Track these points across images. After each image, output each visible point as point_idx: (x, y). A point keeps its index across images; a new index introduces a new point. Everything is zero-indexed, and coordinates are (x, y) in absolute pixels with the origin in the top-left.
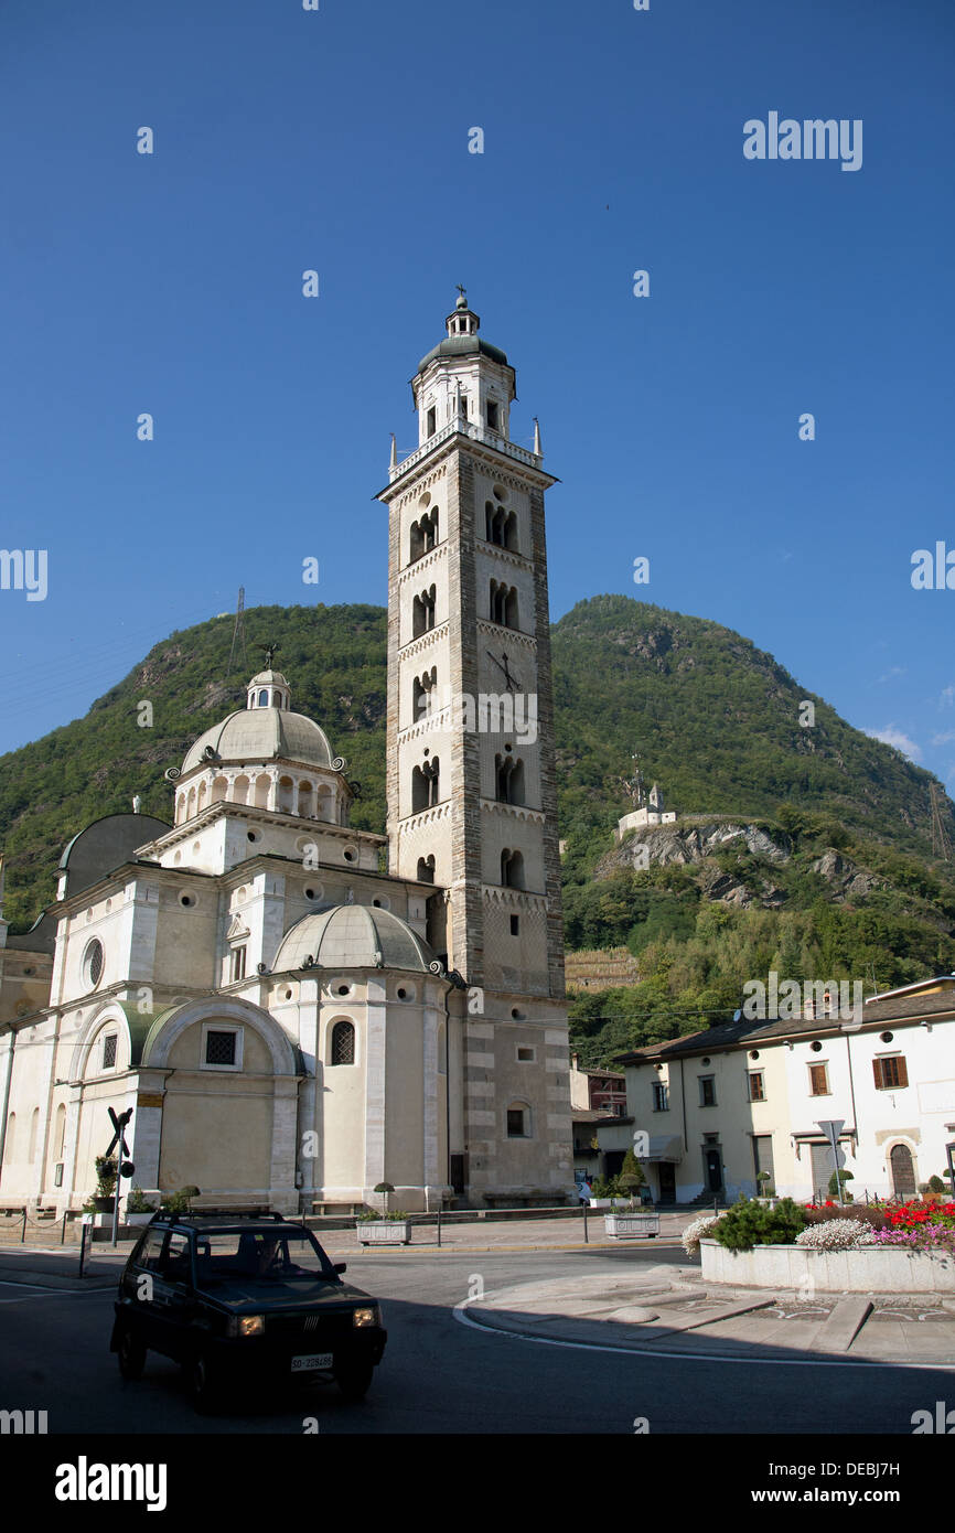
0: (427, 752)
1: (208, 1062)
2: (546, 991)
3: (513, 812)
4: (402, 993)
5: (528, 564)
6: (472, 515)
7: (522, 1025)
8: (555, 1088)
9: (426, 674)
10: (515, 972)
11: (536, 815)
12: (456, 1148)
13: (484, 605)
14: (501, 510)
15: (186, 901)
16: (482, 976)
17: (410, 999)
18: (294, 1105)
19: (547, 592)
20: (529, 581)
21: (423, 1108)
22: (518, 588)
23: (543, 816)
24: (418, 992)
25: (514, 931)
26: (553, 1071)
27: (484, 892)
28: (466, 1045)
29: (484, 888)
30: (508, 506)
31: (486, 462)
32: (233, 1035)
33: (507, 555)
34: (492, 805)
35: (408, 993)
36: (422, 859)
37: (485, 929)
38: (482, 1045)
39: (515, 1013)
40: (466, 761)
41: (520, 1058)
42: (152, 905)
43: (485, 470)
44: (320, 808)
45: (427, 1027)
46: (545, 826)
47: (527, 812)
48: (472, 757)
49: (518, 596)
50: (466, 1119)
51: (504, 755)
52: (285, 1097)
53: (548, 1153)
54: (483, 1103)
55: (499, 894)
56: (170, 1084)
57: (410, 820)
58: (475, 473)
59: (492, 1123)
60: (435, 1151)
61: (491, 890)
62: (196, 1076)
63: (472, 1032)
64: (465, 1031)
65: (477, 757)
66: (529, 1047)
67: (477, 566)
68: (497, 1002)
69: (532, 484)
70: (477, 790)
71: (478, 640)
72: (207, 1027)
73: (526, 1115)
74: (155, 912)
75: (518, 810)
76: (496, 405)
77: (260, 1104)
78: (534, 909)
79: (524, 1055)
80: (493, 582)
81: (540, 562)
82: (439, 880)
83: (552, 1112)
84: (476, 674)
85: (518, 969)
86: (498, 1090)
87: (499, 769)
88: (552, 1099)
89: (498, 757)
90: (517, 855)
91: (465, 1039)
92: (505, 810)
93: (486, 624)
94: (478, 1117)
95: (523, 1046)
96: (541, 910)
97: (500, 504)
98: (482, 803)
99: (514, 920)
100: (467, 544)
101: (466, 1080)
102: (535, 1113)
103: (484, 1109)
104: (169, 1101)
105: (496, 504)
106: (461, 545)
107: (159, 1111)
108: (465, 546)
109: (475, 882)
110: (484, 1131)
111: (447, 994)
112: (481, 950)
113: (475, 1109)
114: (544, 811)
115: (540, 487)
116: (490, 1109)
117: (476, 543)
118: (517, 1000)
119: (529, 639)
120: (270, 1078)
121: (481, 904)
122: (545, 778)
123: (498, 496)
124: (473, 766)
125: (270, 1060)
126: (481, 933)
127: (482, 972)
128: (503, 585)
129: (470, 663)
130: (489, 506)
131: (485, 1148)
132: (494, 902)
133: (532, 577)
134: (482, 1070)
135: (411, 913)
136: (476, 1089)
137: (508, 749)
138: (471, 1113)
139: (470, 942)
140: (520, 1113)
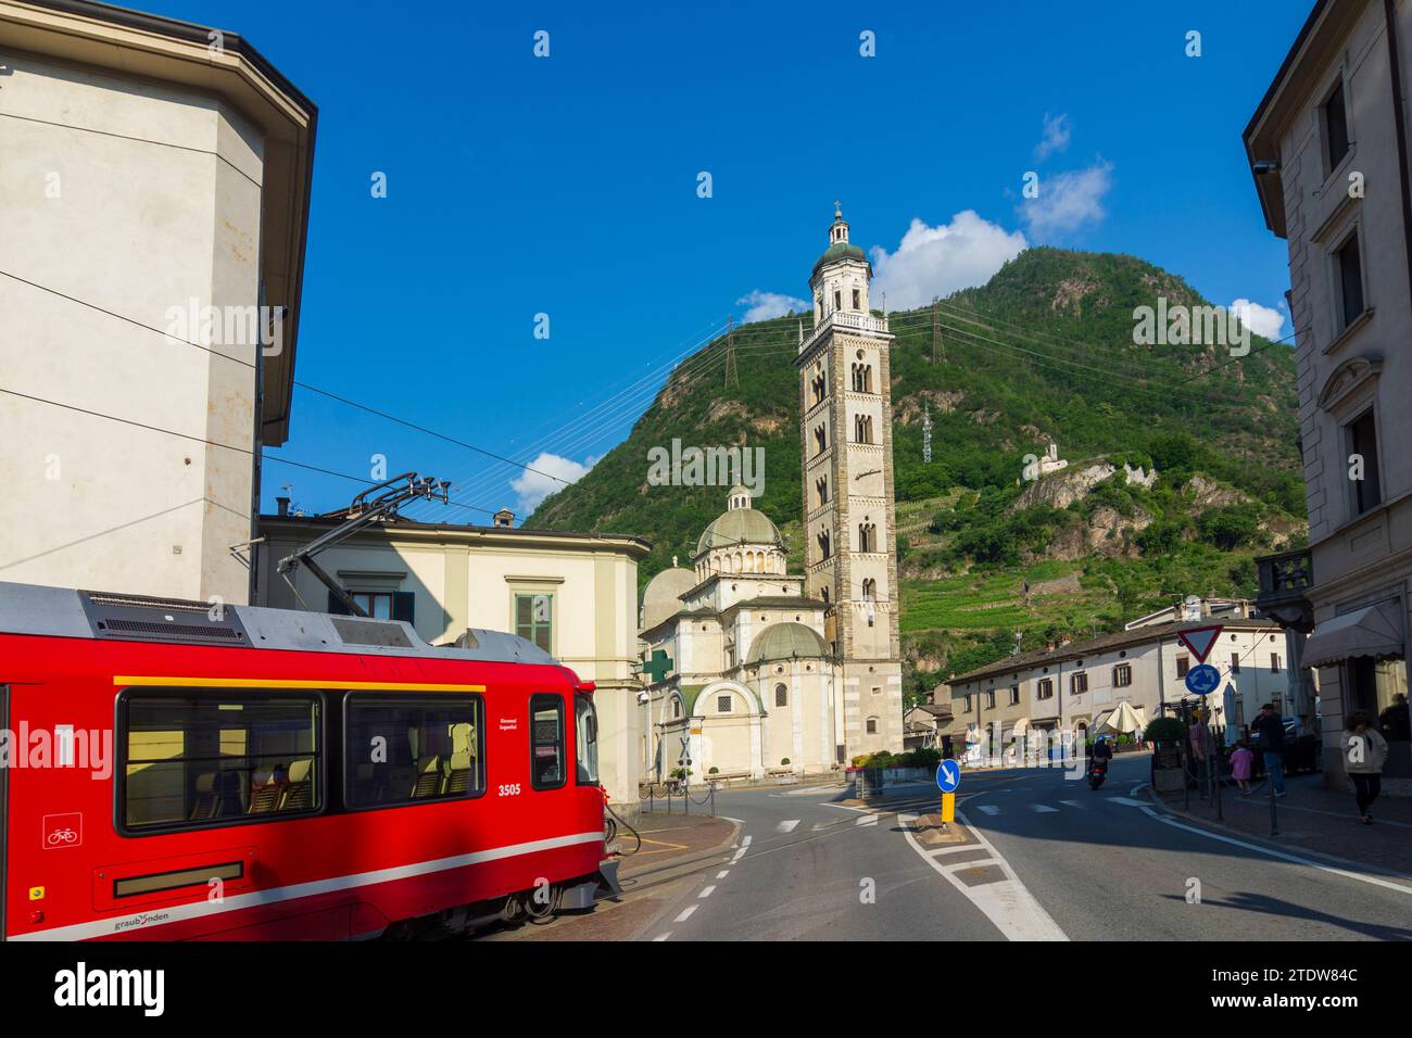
0: (823, 526)
1: (719, 711)
2: (889, 656)
3: (870, 557)
4: (808, 668)
5: (880, 399)
7: (874, 676)
8: (893, 707)
10: (871, 648)
11: (883, 556)
12: (840, 741)
13: (851, 433)
14: (862, 366)
15: (704, 628)
16: (852, 654)
17: (813, 671)
18: (759, 728)
20: (880, 411)
22: (872, 417)
23: (887, 556)
24: (817, 667)
25: (871, 625)
26: (892, 698)
27: (853, 606)
29: (852, 603)
30: (865, 361)
31: (851, 337)
32: (730, 698)
33: (865, 395)
34: (856, 555)
35: (812, 668)
36: (823, 589)
37: (853, 626)
38: (853, 688)
39: (871, 669)
40: (842, 533)
41: (874, 693)
42: (688, 634)
43: (851, 344)
45: (821, 683)
46: (889, 562)
47: (877, 555)
48: (844, 529)
49: (873, 422)
50: (845, 727)
51: (864, 524)
52: (755, 725)
53: (889, 741)
54: (854, 717)
55: (862, 606)
56: (703, 723)
57: (816, 567)
58: (845, 346)
59: (859, 728)
60: (827, 744)
61: (857, 604)
62: (714, 718)
63: (847, 682)
64: (842, 681)
65: (848, 529)
66: (879, 687)
67: (846, 408)
68: (861, 665)
69: (882, 342)
70: (847, 547)
71: (846, 456)
72: (717, 695)
73: (877, 721)
74: (690, 637)
75: (872, 555)
76: (858, 290)
77: (744, 728)
78: (882, 611)
79: (876, 690)
80: (857, 416)
81: (886, 394)
82: (830, 601)
83: (891, 720)
84: (844, 477)
85: (873, 645)
86: (862, 711)
87: (861, 533)
89: (860, 526)
90: (872, 581)
92: (865, 556)
93: (852, 444)
94: (851, 726)
95: (875, 686)
96: (886, 610)
97: (861, 361)
98: (850, 554)
99: (871, 619)
100: (841, 396)
101: (845, 707)
102: (882, 721)
103: (855, 721)
104: (703, 730)
105: (858, 363)
107: (700, 736)
108: (839, 398)
109: (847, 600)
110: (853, 732)
111: (832, 667)
112: (852, 638)
113: (849, 720)
114: (888, 553)
115: (886, 342)
116: (857, 721)
117: (846, 394)
118: (873, 663)
119: (880, 449)
120: (748, 716)
121: (850, 612)
122: (889, 532)
123: (859, 356)
124: (846, 535)
125: (747, 707)
126: (851, 628)
127: (853, 652)
128: (863, 416)
129: (843, 472)
130: (854, 365)
131: (855, 741)
132: (858, 610)
133: (881, 406)
134: (853, 702)
135: (817, 622)
136: (850, 711)
137: (867, 518)
138: (847, 724)
139: (846, 635)
140: (874, 722)
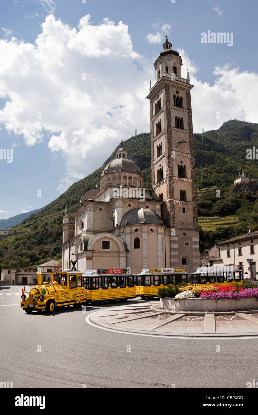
0: (160, 166)
1: (103, 249)
2: (193, 227)
3: (183, 180)
4: (152, 230)
5: (186, 111)
6: (170, 99)
7: (186, 237)
8: (195, 252)
9: (159, 144)
10: (184, 223)
11: (189, 180)
13: (173, 123)
14: (178, 96)
15: (100, 209)
16: (175, 224)
17: (154, 231)
18: (125, 258)
19: (192, 118)
20: (187, 116)
21: (158, 258)
22: (183, 118)
23: (192, 180)
24: (156, 229)
25: (184, 212)
26: (195, 248)
27: (175, 202)
28: (171, 242)
29: (175, 201)
30: (180, 95)
31: (173, 84)
32: (109, 242)
33: (180, 109)
34: (177, 178)
35: (153, 229)
36: (160, 194)
37: (175, 212)
38: (175, 242)
39: (184, 234)
40: (169, 167)
41: (185, 245)
42: (92, 211)
43: (173, 86)
44: (134, 183)
45: (158, 238)
46: (192, 183)
47: (187, 180)
48: (171, 166)
49: (184, 120)
50: (171, 261)
51: (180, 164)
52: (122, 257)
53: (193, 269)
54: (175, 257)
55: (179, 202)
56: (93, 254)
57: (157, 185)
58: (170, 87)
59: (178, 262)
61: (177, 202)
62: (100, 252)
63: (172, 239)
64: (170, 239)
65: (172, 166)
66: (188, 242)
67: (171, 113)
68: (179, 231)
69: (187, 88)
70: (173, 175)
71: (172, 133)
72: (102, 240)
73: (187, 259)
74: (93, 212)
75: (184, 179)
76: (176, 67)
77: (116, 258)
78: (189, 206)
79: (186, 244)
80: (176, 117)
81: (190, 110)
82: (164, 200)
83: (194, 259)
84: (172, 143)
86: (179, 254)
87: (179, 168)
88: (194, 255)
89: (178, 165)
90: (185, 192)
91: (170, 241)
92: (181, 179)
93: (174, 128)
94: (174, 260)
95: (186, 242)
96: (191, 206)
97: (178, 95)
98: (174, 178)
99: (184, 209)
100: (168, 107)
101: (170, 251)
102: (190, 259)
103: (176, 258)
104: (93, 258)
105: (177, 95)
106: (167, 107)
107: (91, 260)
108: (168, 108)
109: (173, 200)
110: (175, 264)
111: (165, 229)
112: (174, 218)
113: (173, 258)
114: (192, 179)
115: (189, 89)
116: (177, 258)
117: (171, 107)
118: (184, 230)
119: (187, 131)
120: (119, 252)
121: (174, 205)
122: (192, 170)
123: (177, 93)
124: (171, 168)
125: (119, 247)
126: (174, 213)
127: (175, 223)
128: (179, 117)
129: (170, 140)
130: (174, 96)
132: (178, 205)
133: (187, 114)
134: (175, 248)
135: (157, 209)
136: (174, 253)
137: (181, 162)
138: (172, 259)
139: (171, 216)
140: (185, 259)
